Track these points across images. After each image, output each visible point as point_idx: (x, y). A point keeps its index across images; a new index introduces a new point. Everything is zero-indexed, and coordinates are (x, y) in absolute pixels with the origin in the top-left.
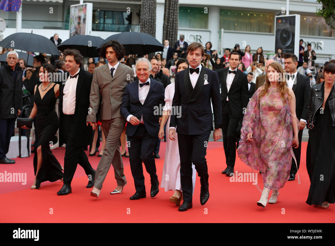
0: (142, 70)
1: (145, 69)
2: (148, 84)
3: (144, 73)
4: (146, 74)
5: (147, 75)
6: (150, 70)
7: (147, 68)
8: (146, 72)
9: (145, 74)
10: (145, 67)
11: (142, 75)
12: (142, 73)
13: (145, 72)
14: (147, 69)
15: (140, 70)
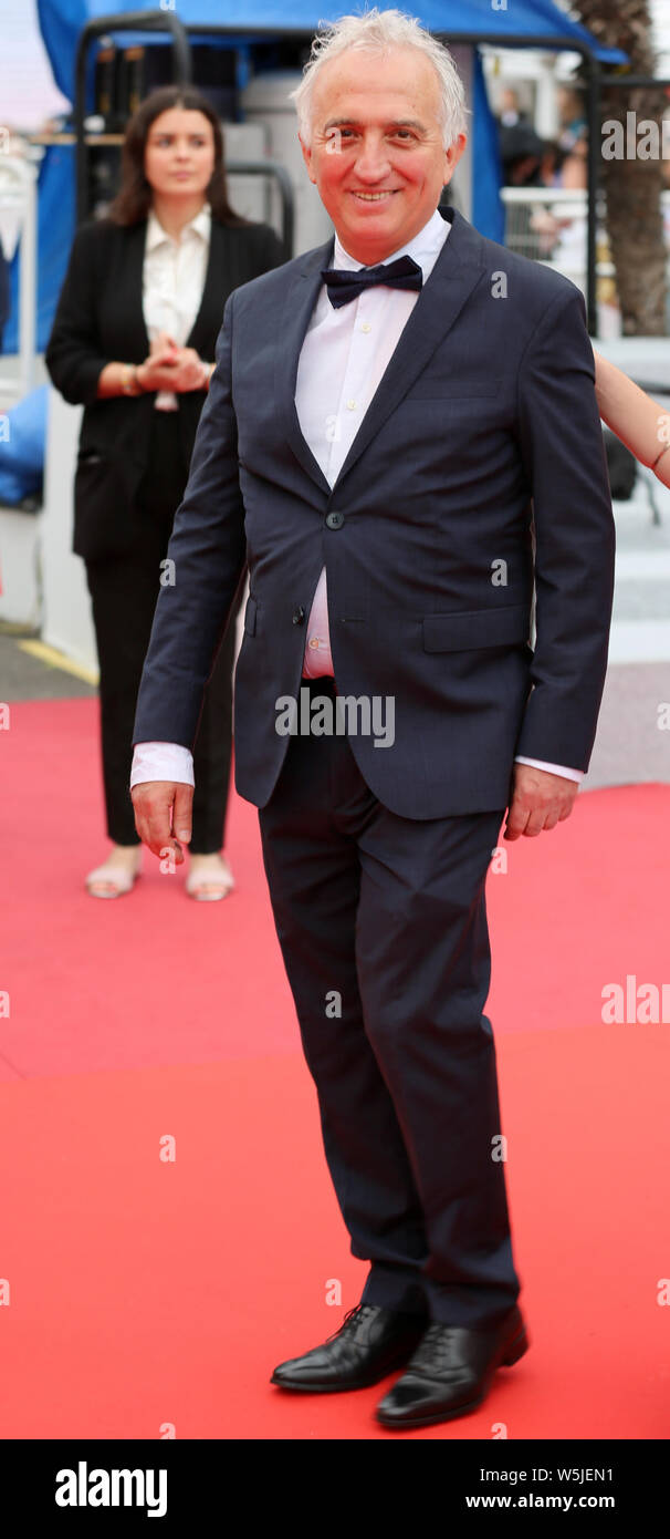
0: (373, 139)
1: (399, 133)
2: (403, 275)
3: (394, 169)
4: (408, 180)
5: (414, 193)
6: (448, 141)
7: (425, 123)
8: (416, 157)
9: (395, 182)
10: (402, 112)
11: (371, 186)
12: (375, 173)
13: (404, 158)
14: (422, 131)
15: (352, 131)
